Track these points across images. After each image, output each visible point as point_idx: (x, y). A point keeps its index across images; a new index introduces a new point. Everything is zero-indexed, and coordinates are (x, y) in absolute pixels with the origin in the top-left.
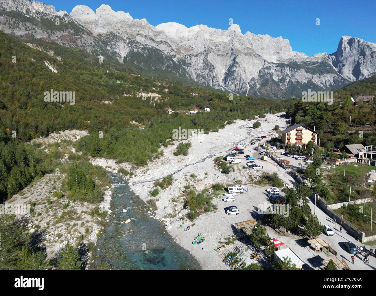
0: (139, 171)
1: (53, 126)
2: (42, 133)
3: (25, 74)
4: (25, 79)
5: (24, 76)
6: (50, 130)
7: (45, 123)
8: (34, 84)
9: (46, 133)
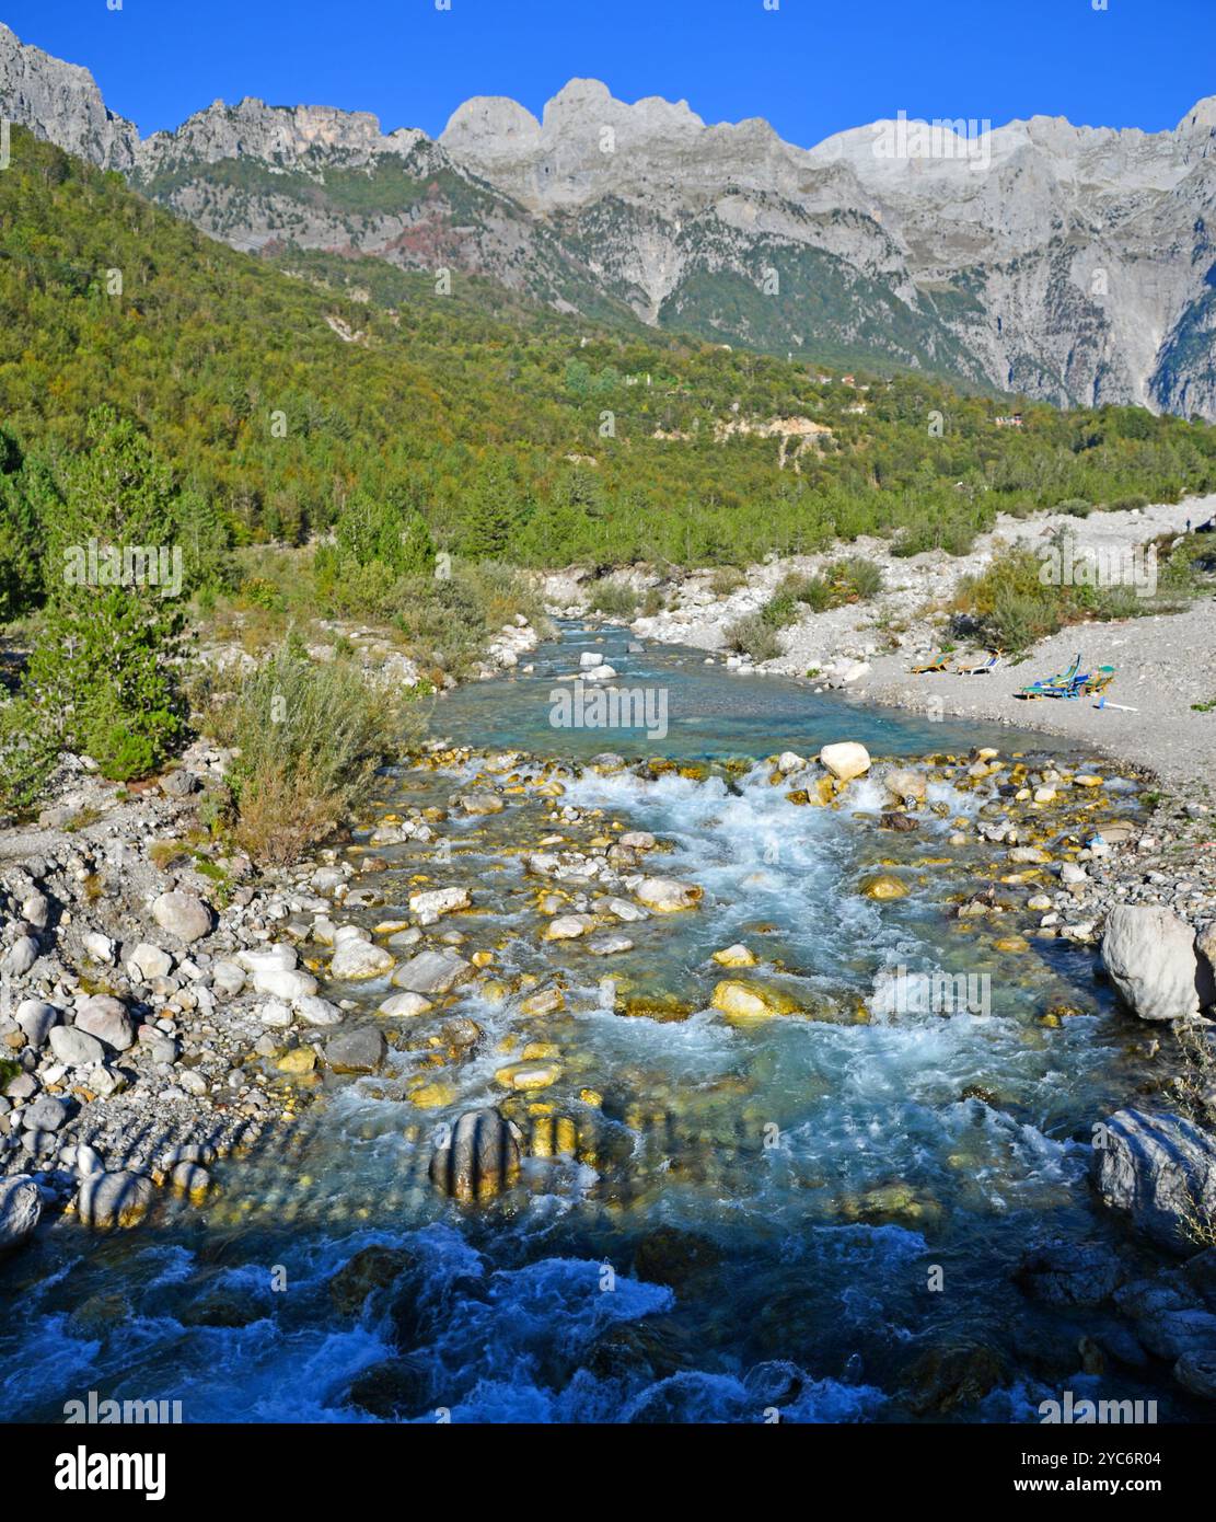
0: (696, 588)
1: (328, 502)
2: (281, 524)
3: (240, 335)
4: (236, 352)
5: (235, 340)
6: (314, 522)
7: (293, 486)
8: (269, 370)
9: (294, 526)
